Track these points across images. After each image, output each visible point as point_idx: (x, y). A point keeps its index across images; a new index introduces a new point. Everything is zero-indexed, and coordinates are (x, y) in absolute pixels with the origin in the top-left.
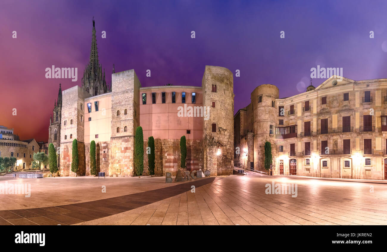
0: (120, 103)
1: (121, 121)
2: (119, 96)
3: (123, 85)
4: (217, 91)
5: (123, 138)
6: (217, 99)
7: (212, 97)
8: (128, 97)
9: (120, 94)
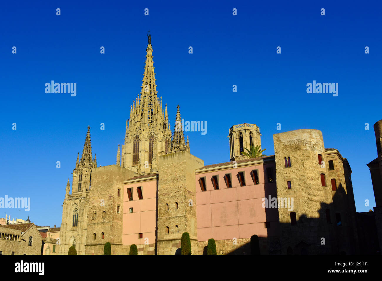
0: (168, 194)
1: (170, 218)
2: (168, 184)
3: (172, 171)
4: (292, 164)
5: (173, 242)
6: (293, 176)
7: (285, 175)
8: (178, 186)
9: (169, 182)
